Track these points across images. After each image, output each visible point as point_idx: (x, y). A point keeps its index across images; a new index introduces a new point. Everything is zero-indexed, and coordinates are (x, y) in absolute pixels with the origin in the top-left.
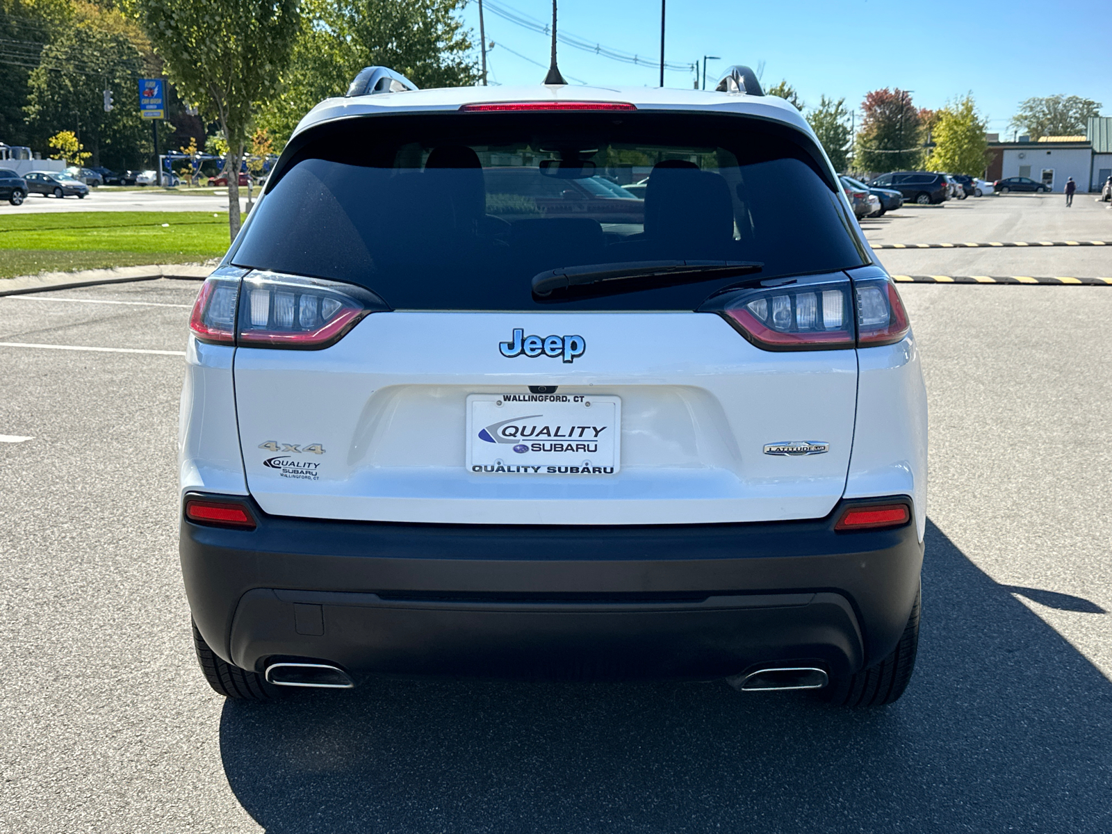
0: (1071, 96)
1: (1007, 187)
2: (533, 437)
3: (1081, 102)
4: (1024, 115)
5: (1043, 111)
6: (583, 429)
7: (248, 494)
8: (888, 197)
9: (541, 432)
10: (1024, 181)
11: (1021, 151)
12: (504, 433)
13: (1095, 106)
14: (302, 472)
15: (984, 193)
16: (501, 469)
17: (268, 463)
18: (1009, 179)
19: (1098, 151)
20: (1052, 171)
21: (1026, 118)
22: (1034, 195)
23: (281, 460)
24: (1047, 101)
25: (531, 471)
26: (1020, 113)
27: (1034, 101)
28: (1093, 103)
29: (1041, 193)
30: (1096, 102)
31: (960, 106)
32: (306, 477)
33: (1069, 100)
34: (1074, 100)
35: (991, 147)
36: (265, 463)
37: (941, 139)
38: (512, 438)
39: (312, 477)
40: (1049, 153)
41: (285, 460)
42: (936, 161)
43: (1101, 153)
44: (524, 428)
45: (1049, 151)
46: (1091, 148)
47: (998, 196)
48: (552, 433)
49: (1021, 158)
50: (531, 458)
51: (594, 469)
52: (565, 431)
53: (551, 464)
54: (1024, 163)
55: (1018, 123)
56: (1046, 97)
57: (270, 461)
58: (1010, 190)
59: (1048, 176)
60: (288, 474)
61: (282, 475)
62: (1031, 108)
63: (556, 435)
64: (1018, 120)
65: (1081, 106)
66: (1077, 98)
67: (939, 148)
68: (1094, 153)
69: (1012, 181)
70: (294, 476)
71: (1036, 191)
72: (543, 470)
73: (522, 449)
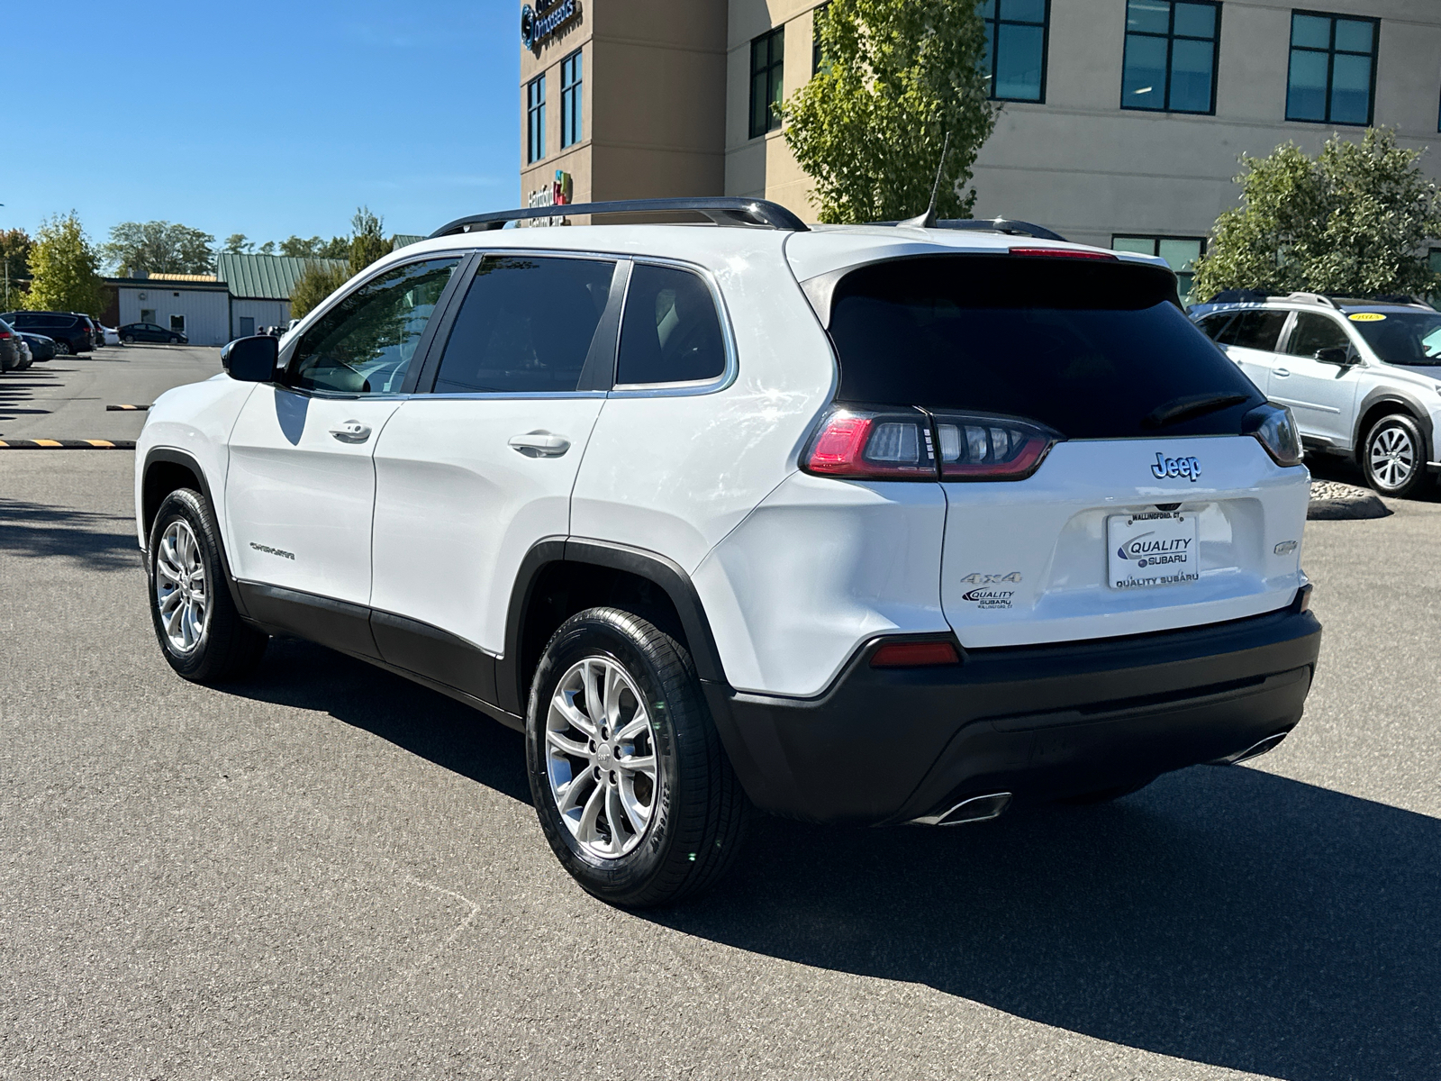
0: (175, 224)
1: (131, 335)
2: (1149, 552)
3: (188, 233)
4: (118, 244)
5: (142, 241)
6: (1178, 541)
7: (950, 630)
8: (38, 343)
9: (1154, 548)
10: (151, 328)
11: (141, 291)
12: (1132, 551)
13: (206, 238)
14: (998, 602)
15: (107, 342)
16: (1133, 583)
17: (967, 597)
18: (133, 325)
19: (236, 295)
20: (182, 317)
21: (121, 248)
22: (167, 347)
23: (980, 592)
24: (146, 228)
25: (1151, 582)
26: (113, 242)
27: (129, 226)
28: (203, 235)
29: (175, 345)
30: (207, 234)
31: (61, 228)
32: (1001, 607)
33: (174, 229)
34: (180, 230)
35: (106, 283)
36: (964, 597)
37: (41, 270)
38: (1137, 554)
39: (1007, 605)
40: (176, 295)
41: (983, 591)
42: (34, 296)
43: (239, 298)
44: (1144, 544)
45: (176, 292)
46: (228, 291)
47: (122, 346)
48: (1161, 548)
49: (141, 299)
50: (1150, 571)
51: (1187, 576)
52: (1167, 545)
53: (1164, 575)
54: (146, 306)
55: (111, 254)
56: (144, 223)
57: (969, 594)
58: (135, 340)
59: (178, 322)
60: (985, 605)
61: (979, 607)
62: (127, 237)
63: (1163, 549)
64: (111, 250)
65: (189, 237)
66: (184, 228)
67: (37, 282)
68: (231, 297)
69: (136, 327)
70: (991, 607)
71: (168, 341)
72: (1158, 581)
73: (1143, 564)
